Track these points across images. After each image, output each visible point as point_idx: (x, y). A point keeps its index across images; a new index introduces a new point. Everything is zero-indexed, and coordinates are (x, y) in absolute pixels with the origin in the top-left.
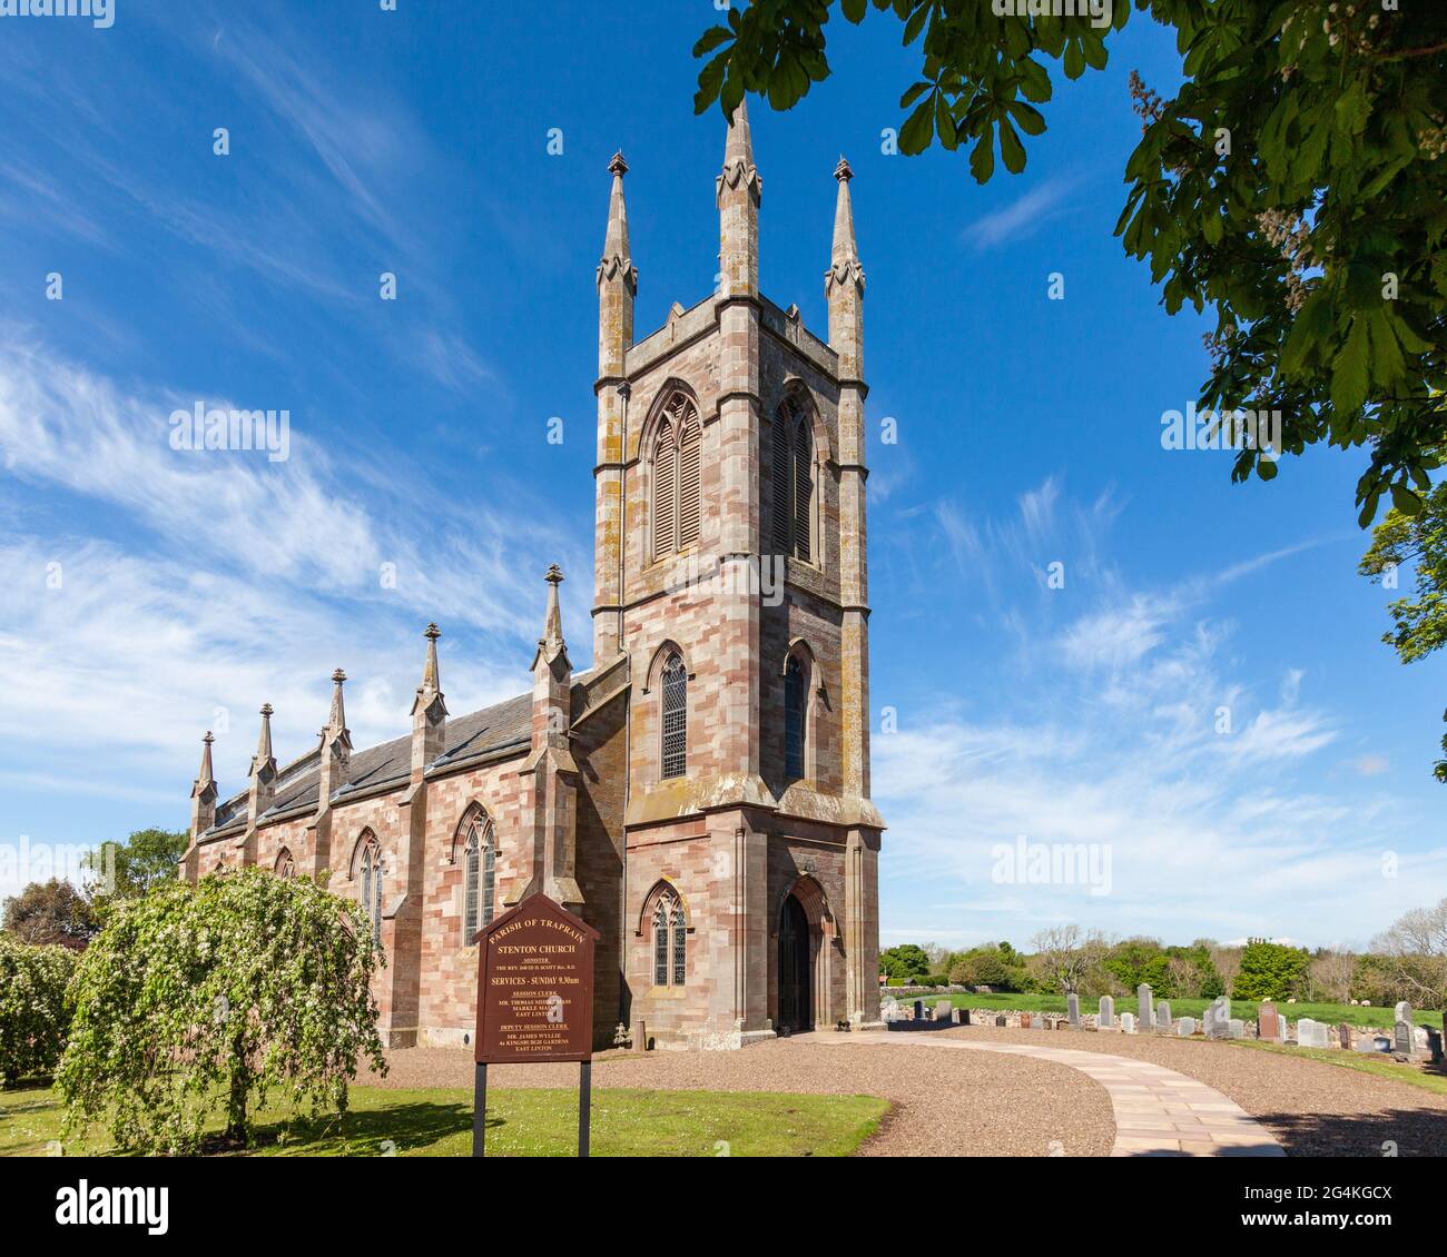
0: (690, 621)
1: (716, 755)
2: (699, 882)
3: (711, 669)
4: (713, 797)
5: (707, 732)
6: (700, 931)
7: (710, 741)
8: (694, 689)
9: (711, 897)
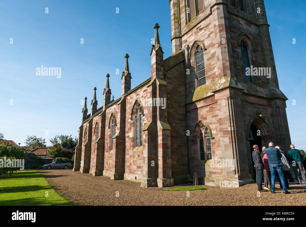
0: (203, 33)
1: (217, 74)
2: (214, 120)
3: (212, 45)
4: (217, 87)
5: (213, 67)
6: (217, 138)
7: (214, 69)
8: (206, 54)
9: (220, 125)
